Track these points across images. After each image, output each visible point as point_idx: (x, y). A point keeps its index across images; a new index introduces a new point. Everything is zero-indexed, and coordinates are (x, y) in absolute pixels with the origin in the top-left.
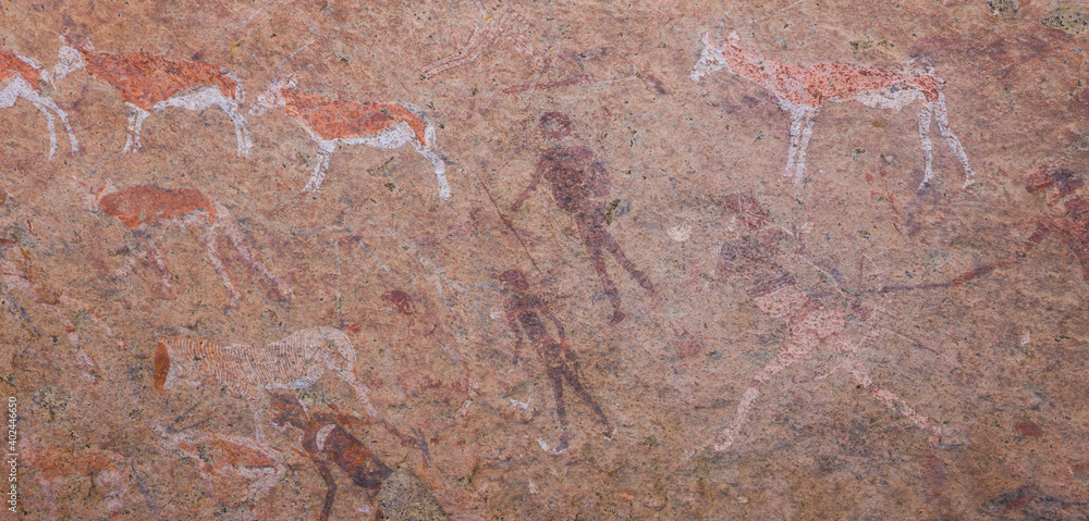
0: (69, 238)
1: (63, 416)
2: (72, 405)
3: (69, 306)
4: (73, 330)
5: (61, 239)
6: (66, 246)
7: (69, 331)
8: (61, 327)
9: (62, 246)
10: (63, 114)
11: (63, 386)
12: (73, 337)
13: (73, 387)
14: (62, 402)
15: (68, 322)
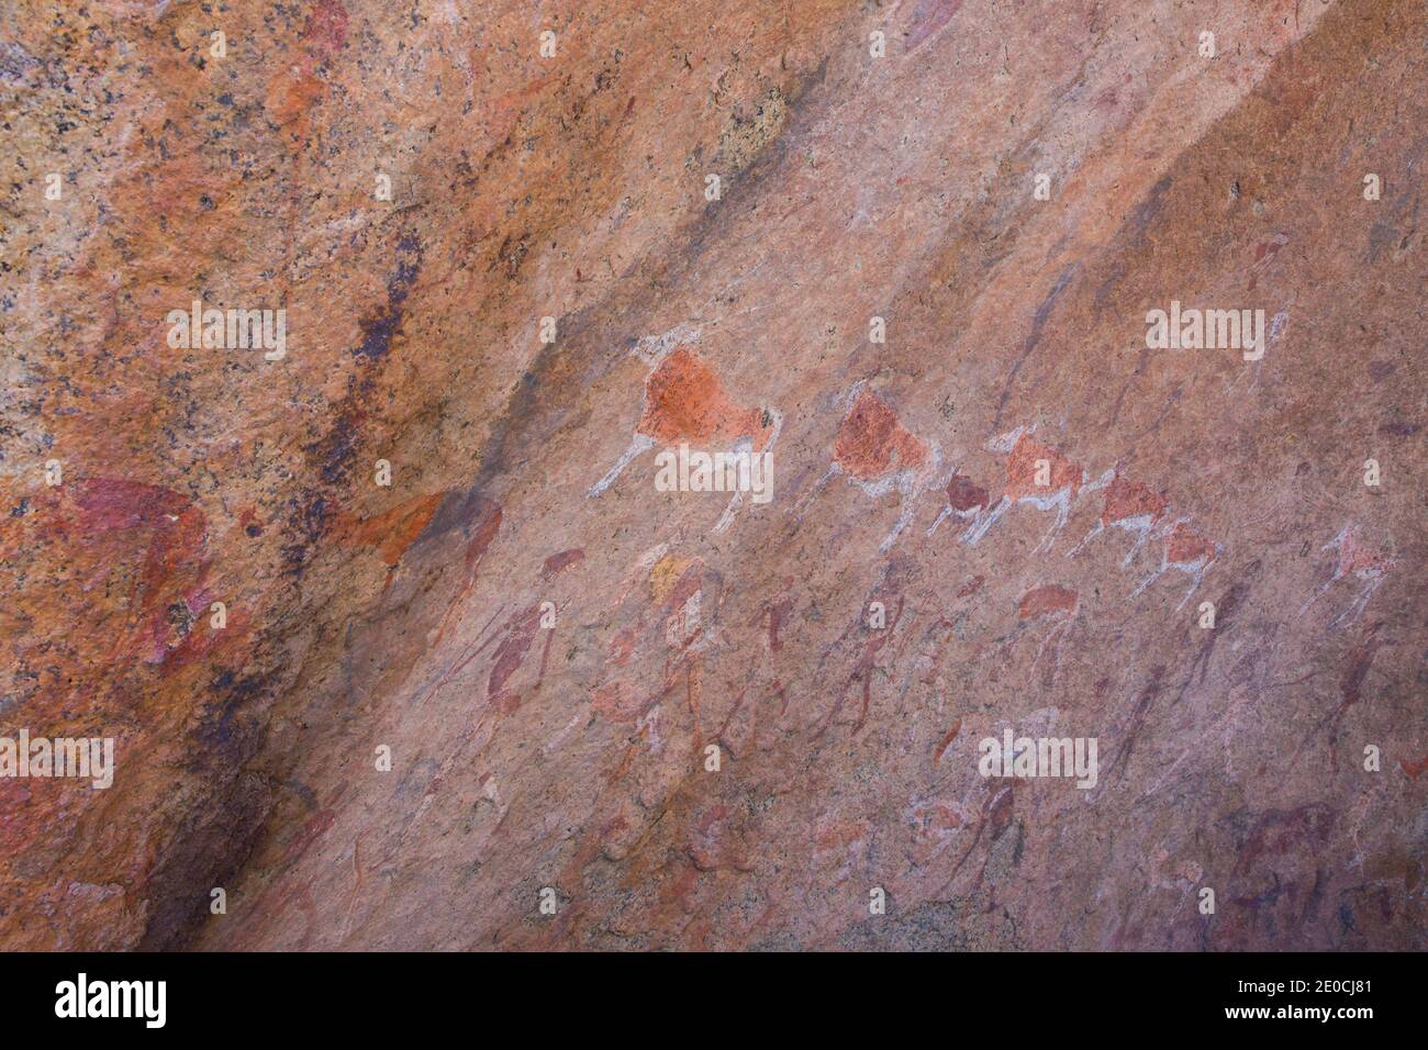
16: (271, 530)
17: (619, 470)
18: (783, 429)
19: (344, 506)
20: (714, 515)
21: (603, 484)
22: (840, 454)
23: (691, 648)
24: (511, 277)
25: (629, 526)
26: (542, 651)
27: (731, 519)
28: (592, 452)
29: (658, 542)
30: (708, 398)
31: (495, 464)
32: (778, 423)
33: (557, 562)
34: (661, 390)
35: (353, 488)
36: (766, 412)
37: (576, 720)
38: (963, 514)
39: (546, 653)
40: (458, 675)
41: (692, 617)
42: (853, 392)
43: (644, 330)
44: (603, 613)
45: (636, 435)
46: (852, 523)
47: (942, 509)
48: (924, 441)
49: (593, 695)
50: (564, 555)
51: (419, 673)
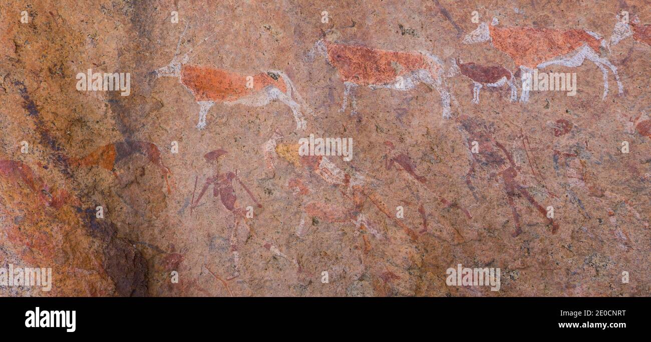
0: (613, 152)
1: (605, 273)
2: (610, 266)
3: (611, 198)
4: (613, 215)
5: (608, 154)
6: (611, 157)
7: (610, 216)
8: (605, 212)
9: (607, 158)
10: (614, 69)
11: (604, 253)
12: (613, 220)
13: (612, 253)
14: (604, 263)
15: (610, 210)
16: (51, 166)
17: (205, 117)
18: (289, 76)
19: (69, 156)
20: (291, 122)
21: (202, 124)
22: (346, 77)
23: (352, 183)
24: (64, 77)
25: (239, 136)
26: (245, 192)
27: (304, 122)
28: (180, 114)
29: (265, 140)
30: (224, 78)
31: (127, 130)
32: (284, 76)
33: (212, 156)
34: (192, 83)
35: (66, 150)
36: (269, 73)
37: (303, 222)
38: (495, 85)
39: (248, 192)
40: (199, 204)
41: (332, 170)
42: (319, 47)
43: (154, 68)
44: (266, 173)
45: (198, 103)
46: (405, 106)
47: (471, 86)
48: (415, 53)
49: (302, 209)
50: (212, 153)
51: (172, 204)
